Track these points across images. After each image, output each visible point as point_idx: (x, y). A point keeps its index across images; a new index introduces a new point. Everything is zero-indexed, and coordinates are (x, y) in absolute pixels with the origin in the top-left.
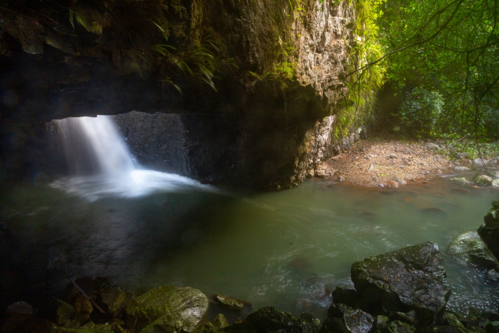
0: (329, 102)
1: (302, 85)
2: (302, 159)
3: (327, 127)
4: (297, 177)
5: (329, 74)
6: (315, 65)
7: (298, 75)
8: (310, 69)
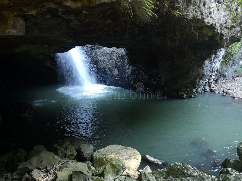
0: (224, 38)
1: (207, 24)
2: (201, 78)
3: (219, 59)
4: (197, 90)
5: (226, 18)
6: (216, 12)
7: (205, 17)
8: (213, 14)
